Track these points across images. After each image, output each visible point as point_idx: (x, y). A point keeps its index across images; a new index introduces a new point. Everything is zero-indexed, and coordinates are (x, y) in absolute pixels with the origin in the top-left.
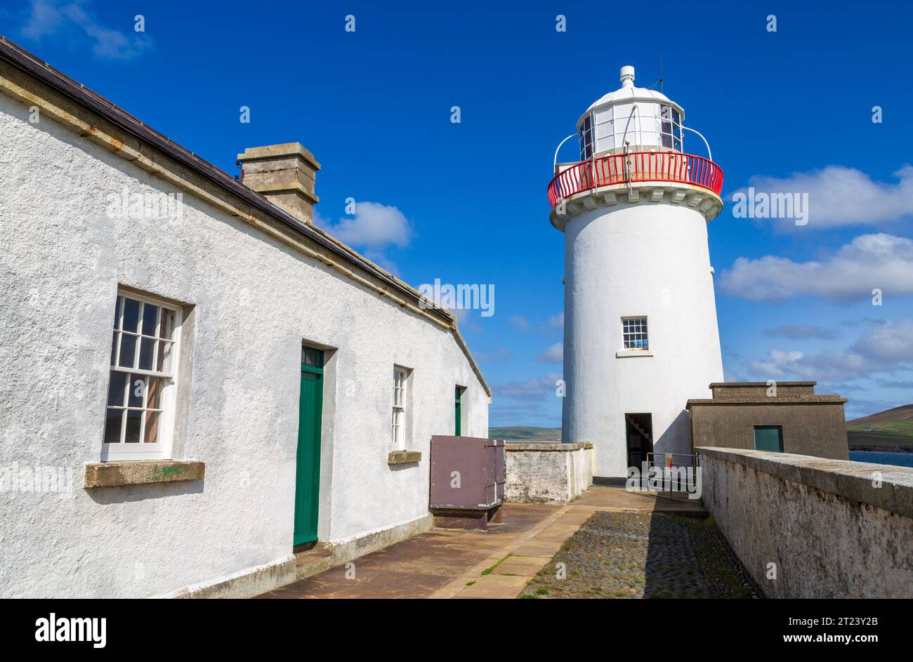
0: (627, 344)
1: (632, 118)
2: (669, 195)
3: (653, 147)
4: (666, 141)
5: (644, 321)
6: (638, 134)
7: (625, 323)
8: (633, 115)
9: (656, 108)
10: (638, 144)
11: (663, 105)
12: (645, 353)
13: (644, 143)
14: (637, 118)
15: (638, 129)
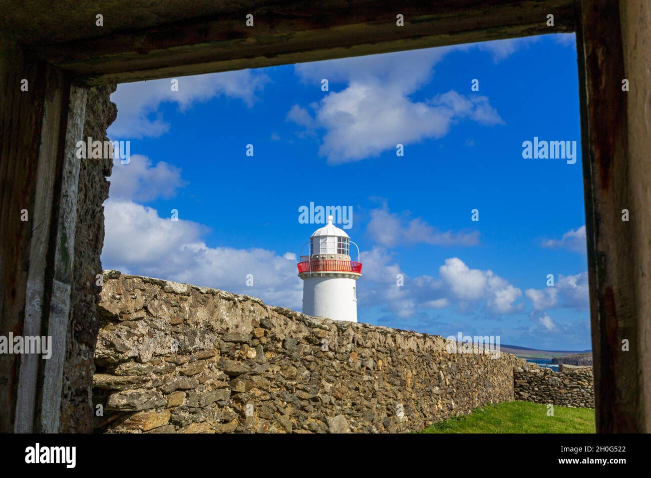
2: (336, 276)
3: (333, 255)
4: (339, 251)
6: (327, 249)
9: (336, 238)
10: (328, 253)
11: (339, 238)
13: (330, 253)
14: (327, 243)
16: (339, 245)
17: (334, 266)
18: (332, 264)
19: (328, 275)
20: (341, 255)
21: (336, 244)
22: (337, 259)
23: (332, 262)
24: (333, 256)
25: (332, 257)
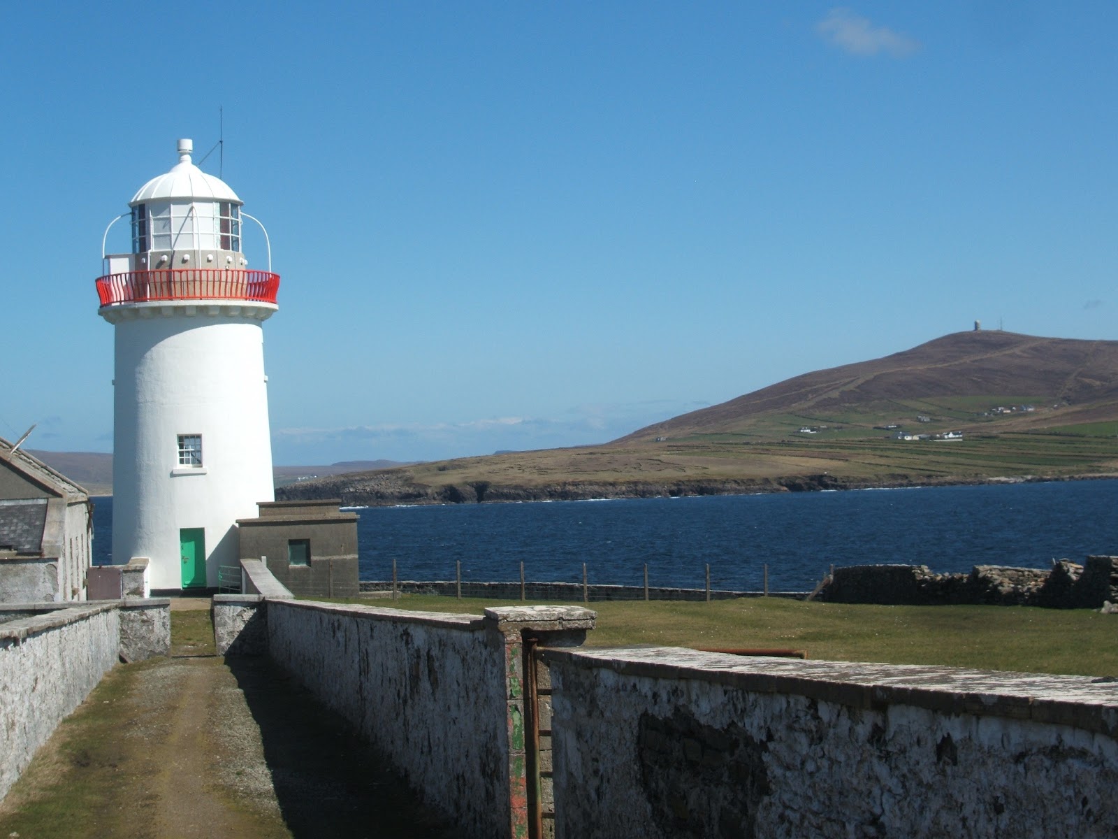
0: (182, 462)
1: (189, 219)
3: (211, 252)
4: (225, 243)
5: (199, 437)
6: (196, 236)
7: (182, 439)
8: (190, 215)
9: (217, 206)
10: (196, 248)
11: (225, 205)
12: (198, 470)
13: (202, 249)
14: (194, 219)
15: (195, 231)
16: (224, 226)
17: (217, 284)
18: (211, 278)
19: (203, 310)
20: (229, 255)
21: (218, 222)
22: (222, 266)
23: (211, 273)
24: (211, 257)
25: (209, 261)
